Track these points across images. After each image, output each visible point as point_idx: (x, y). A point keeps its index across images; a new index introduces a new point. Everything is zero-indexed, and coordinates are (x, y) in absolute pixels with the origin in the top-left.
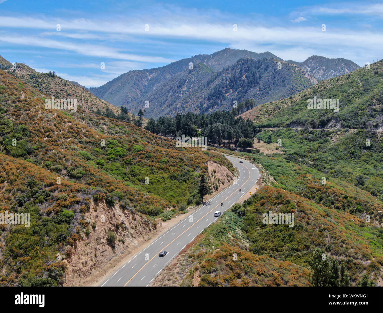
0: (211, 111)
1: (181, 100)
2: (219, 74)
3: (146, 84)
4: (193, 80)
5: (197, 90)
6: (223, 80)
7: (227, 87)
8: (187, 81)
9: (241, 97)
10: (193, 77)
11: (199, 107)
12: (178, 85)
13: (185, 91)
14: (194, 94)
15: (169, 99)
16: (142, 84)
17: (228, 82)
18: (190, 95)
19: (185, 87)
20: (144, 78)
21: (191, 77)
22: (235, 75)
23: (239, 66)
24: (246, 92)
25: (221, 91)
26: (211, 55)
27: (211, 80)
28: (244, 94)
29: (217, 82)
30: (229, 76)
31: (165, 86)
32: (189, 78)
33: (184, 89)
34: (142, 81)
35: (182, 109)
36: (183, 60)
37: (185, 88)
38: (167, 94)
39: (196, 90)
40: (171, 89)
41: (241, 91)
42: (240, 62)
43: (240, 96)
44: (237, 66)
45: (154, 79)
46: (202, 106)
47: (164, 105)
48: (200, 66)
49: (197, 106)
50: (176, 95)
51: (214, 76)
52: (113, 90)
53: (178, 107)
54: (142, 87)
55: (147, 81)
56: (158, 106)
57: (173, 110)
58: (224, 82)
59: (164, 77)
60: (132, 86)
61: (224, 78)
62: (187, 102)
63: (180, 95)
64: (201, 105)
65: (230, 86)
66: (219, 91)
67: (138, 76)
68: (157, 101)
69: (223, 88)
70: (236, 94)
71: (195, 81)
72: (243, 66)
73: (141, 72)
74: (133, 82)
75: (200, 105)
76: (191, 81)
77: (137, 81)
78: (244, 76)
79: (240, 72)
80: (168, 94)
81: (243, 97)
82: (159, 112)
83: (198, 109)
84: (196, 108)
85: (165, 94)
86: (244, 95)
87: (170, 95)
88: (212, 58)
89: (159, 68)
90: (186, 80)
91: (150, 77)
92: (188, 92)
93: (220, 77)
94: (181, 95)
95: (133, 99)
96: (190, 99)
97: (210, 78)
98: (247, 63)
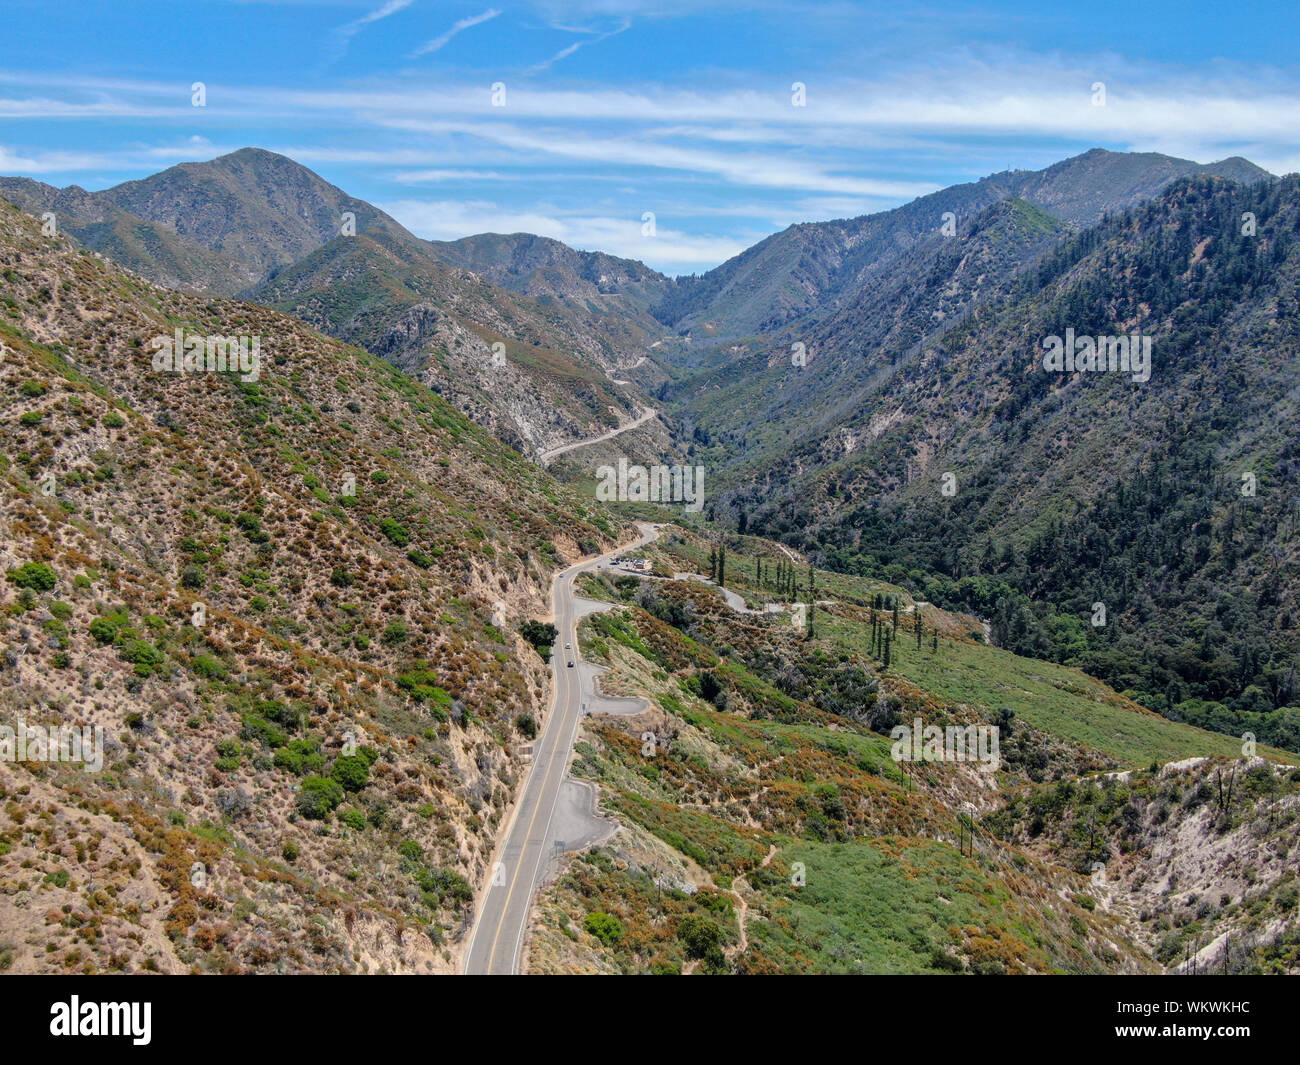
0: (1057, 392)
1: (937, 337)
2: (1087, 242)
3: (837, 264)
4: (986, 259)
5: (1000, 302)
6: (1108, 264)
7: (1124, 295)
8: (963, 262)
9: (1192, 341)
10: (985, 247)
11: (1006, 374)
12: (931, 276)
13: (954, 300)
14: (987, 316)
15: (897, 329)
16: (824, 264)
17: (1128, 272)
18: (971, 320)
19: (956, 285)
20: (831, 246)
21: (976, 248)
22: (1159, 245)
23: (1174, 211)
24: (1215, 320)
25: (1101, 311)
26: (1041, 172)
27: (1055, 263)
28: (1206, 328)
29: (1083, 273)
30: (1134, 248)
31: (887, 276)
32: (971, 251)
33: (950, 293)
34: (825, 257)
35: (938, 377)
36: (952, 188)
37: (953, 289)
38: (889, 308)
39: (994, 302)
40: (905, 289)
41: (1192, 312)
42: (1180, 194)
43: (1187, 335)
44: (1165, 207)
45: (860, 248)
46: (1018, 369)
47: (877, 350)
48: (1011, 207)
49: (1000, 368)
50: (920, 315)
51: (1068, 248)
52: (737, 284)
53: (924, 365)
54: (823, 274)
55: (841, 254)
56: (854, 353)
57: (906, 377)
58: (1113, 272)
59: (892, 242)
60: (793, 273)
61: (1113, 258)
62: (961, 349)
63: (935, 314)
64: (1014, 364)
65: (1140, 288)
66: (1091, 309)
67: (812, 241)
68: (853, 333)
69: (1109, 296)
70: (1168, 324)
71: (990, 261)
72: (1190, 210)
73: (824, 228)
74: (797, 259)
75: (1010, 367)
76: (979, 263)
77: (808, 257)
78: (1199, 250)
79: (1178, 232)
80: (894, 309)
81: (1202, 344)
82: (856, 377)
83: (1004, 383)
84: (996, 377)
85: (883, 308)
86: (1208, 334)
87: (899, 312)
88: (1046, 180)
89: (878, 217)
90: (959, 260)
91: (848, 245)
92: (964, 301)
93: (1097, 253)
94: (940, 315)
95: (793, 313)
96: (973, 334)
97: (1051, 253)
98: (1208, 195)
